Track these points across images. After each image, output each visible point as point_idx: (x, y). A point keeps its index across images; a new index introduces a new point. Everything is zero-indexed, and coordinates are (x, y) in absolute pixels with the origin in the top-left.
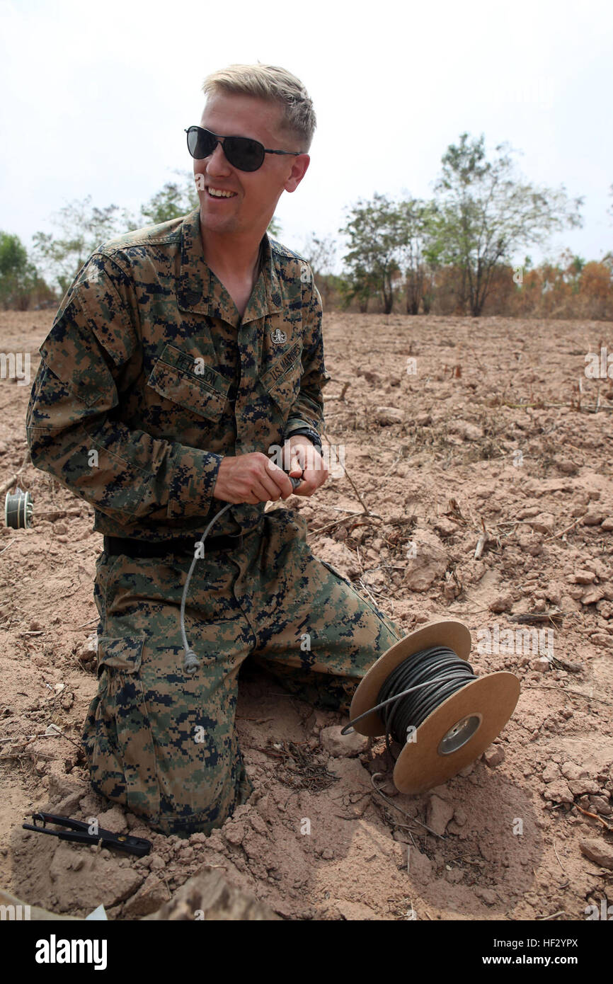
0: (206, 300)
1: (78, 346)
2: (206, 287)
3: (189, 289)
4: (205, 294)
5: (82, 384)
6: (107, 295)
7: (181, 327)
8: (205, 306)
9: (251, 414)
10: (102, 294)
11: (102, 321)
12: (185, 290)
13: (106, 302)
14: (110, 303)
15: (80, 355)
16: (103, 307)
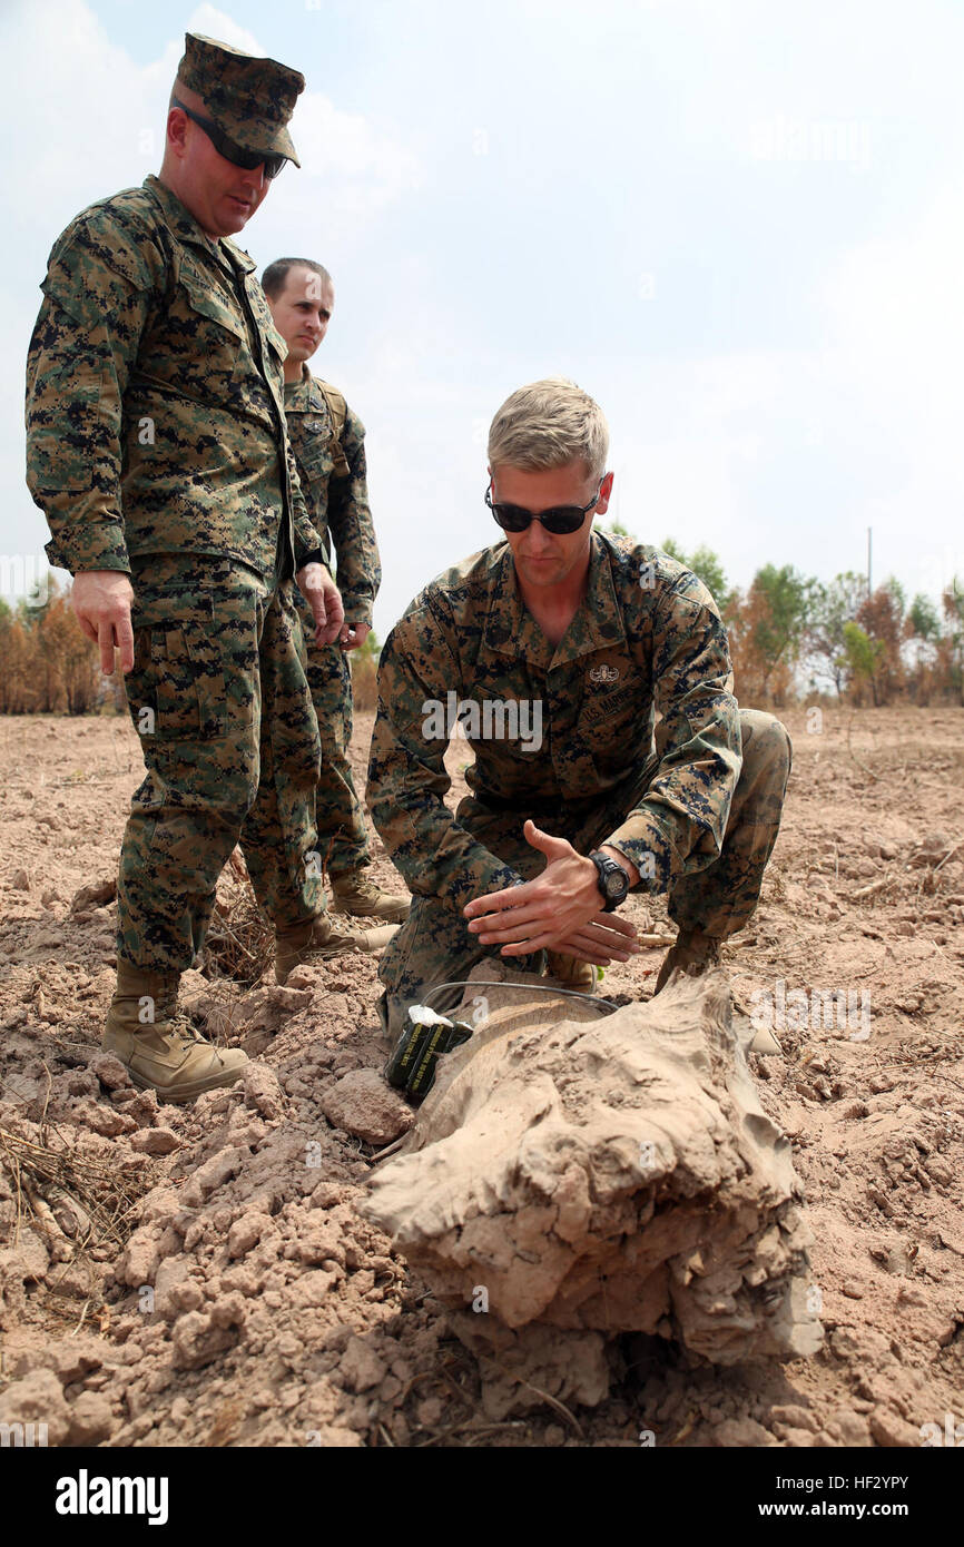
0: (515, 640)
1: (397, 671)
2: (515, 626)
3: (498, 627)
4: (514, 633)
5: (397, 708)
6: (426, 628)
7: (492, 666)
8: (513, 646)
9: (570, 753)
10: (421, 628)
11: (418, 654)
12: (494, 627)
13: (425, 635)
14: (429, 637)
15: (398, 681)
16: (421, 639)
